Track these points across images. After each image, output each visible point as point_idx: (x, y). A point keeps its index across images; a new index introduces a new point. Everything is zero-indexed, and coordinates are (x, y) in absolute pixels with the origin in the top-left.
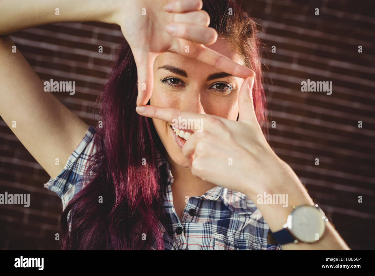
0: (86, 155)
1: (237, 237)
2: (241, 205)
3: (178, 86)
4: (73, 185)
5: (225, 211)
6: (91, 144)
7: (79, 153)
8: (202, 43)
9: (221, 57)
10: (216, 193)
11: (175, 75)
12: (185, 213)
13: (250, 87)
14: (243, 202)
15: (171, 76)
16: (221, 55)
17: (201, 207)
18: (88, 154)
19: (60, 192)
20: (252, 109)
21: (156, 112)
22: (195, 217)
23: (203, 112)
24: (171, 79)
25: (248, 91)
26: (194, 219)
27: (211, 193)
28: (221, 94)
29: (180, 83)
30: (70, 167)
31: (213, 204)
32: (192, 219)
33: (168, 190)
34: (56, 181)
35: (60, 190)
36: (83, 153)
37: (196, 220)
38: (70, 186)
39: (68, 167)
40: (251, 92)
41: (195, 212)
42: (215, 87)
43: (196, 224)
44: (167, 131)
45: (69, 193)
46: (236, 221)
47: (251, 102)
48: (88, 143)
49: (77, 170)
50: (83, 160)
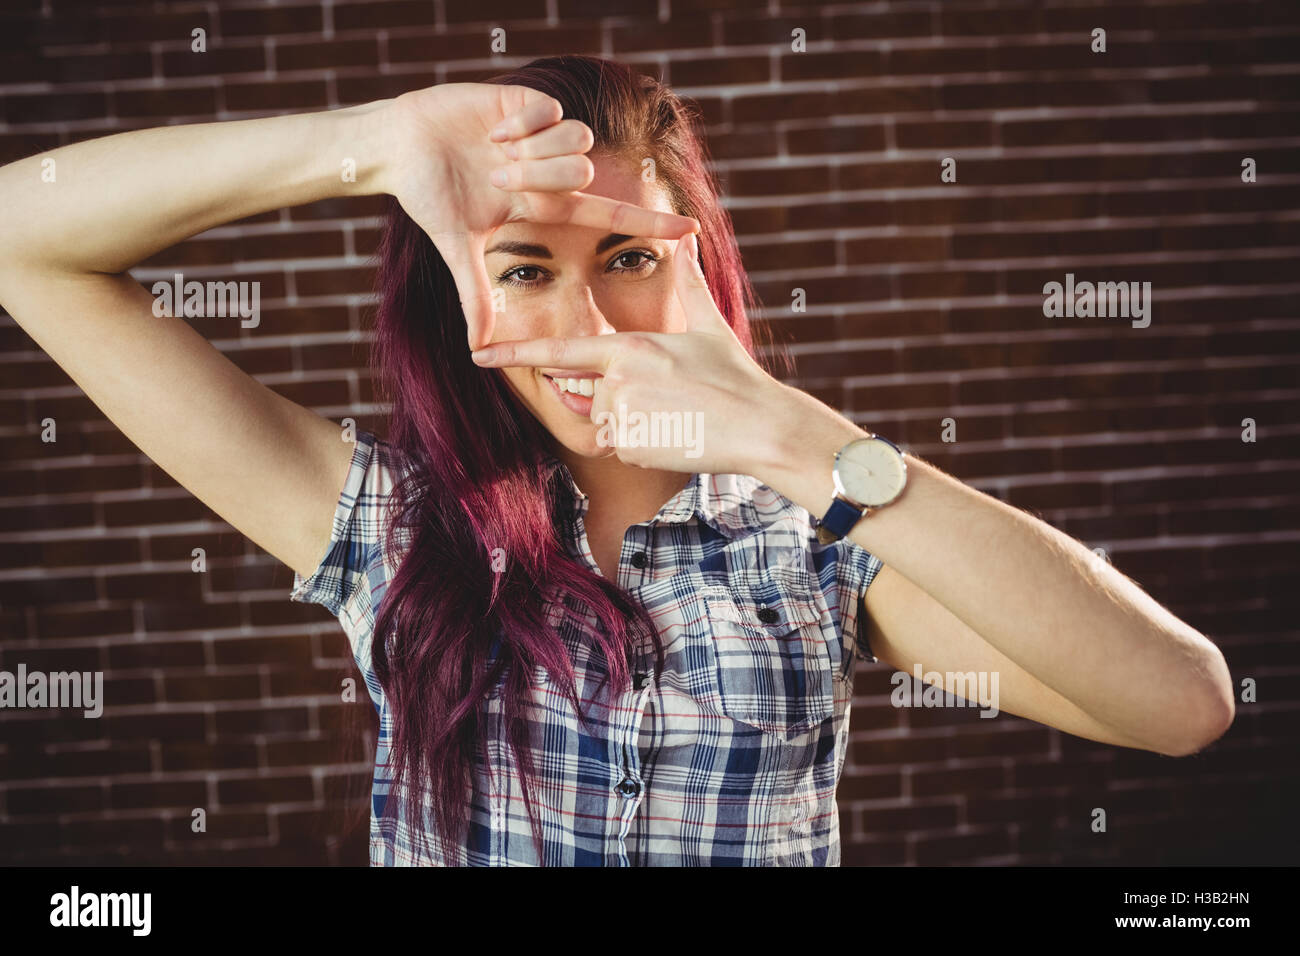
0: (370, 496)
1: (755, 581)
2: (746, 520)
3: (538, 284)
4: (362, 572)
5: (712, 542)
6: (375, 467)
7: (355, 496)
8: (574, 190)
9: (620, 207)
10: (685, 505)
11: (524, 260)
12: (624, 566)
13: (692, 256)
14: (749, 513)
15: (517, 263)
16: (619, 203)
17: (655, 545)
18: (374, 492)
19: (334, 599)
20: (709, 300)
21: (514, 353)
22: (647, 570)
23: (607, 329)
24: (518, 271)
25: (690, 265)
26: (647, 574)
27: (672, 507)
28: (635, 276)
29: (540, 275)
30: (343, 533)
31: (681, 533)
32: (643, 575)
33: (578, 531)
34: (320, 578)
35: (332, 595)
36: (362, 494)
37: (651, 577)
38: (355, 576)
39: (340, 533)
40: (697, 266)
41: (647, 559)
42: (618, 264)
43: (655, 585)
44: (537, 387)
45: (356, 594)
46: (738, 554)
47: (702, 287)
48: (367, 468)
49: (360, 535)
50: (367, 508)
